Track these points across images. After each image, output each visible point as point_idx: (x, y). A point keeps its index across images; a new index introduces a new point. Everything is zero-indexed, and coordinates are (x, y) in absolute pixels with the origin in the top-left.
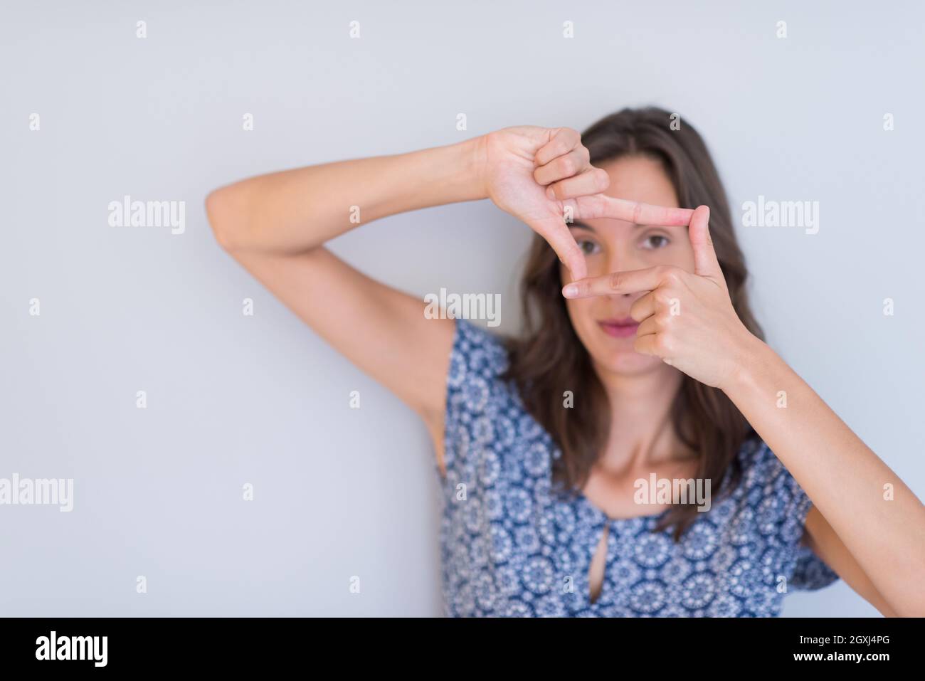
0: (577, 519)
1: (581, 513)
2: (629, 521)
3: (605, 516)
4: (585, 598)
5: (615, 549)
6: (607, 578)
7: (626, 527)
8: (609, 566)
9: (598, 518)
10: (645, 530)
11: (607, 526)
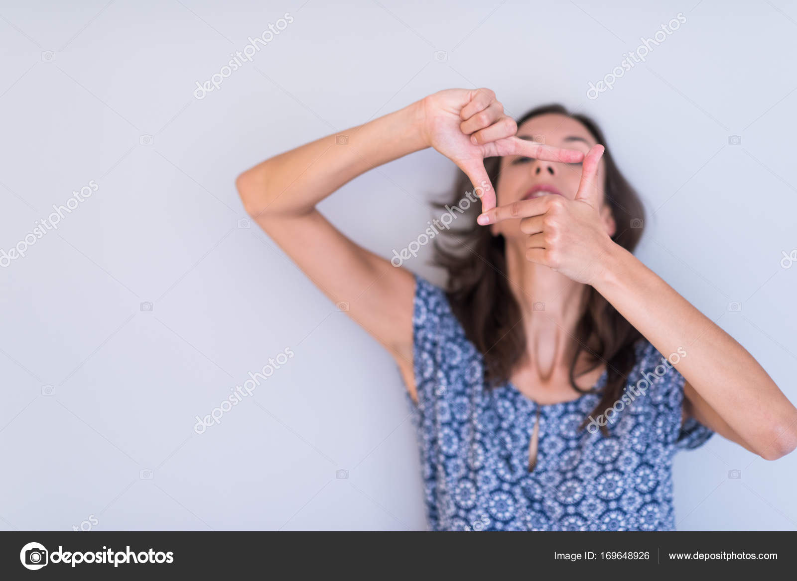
0: (516, 409)
1: (519, 405)
2: (554, 407)
3: (536, 404)
4: (525, 469)
5: (545, 427)
6: (540, 451)
7: (552, 411)
8: (541, 441)
9: (531, 407)
10: (566, 412)
11: (538, 411)
